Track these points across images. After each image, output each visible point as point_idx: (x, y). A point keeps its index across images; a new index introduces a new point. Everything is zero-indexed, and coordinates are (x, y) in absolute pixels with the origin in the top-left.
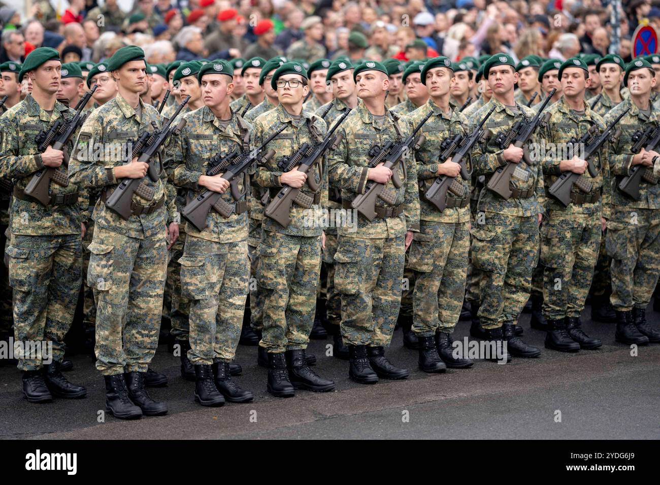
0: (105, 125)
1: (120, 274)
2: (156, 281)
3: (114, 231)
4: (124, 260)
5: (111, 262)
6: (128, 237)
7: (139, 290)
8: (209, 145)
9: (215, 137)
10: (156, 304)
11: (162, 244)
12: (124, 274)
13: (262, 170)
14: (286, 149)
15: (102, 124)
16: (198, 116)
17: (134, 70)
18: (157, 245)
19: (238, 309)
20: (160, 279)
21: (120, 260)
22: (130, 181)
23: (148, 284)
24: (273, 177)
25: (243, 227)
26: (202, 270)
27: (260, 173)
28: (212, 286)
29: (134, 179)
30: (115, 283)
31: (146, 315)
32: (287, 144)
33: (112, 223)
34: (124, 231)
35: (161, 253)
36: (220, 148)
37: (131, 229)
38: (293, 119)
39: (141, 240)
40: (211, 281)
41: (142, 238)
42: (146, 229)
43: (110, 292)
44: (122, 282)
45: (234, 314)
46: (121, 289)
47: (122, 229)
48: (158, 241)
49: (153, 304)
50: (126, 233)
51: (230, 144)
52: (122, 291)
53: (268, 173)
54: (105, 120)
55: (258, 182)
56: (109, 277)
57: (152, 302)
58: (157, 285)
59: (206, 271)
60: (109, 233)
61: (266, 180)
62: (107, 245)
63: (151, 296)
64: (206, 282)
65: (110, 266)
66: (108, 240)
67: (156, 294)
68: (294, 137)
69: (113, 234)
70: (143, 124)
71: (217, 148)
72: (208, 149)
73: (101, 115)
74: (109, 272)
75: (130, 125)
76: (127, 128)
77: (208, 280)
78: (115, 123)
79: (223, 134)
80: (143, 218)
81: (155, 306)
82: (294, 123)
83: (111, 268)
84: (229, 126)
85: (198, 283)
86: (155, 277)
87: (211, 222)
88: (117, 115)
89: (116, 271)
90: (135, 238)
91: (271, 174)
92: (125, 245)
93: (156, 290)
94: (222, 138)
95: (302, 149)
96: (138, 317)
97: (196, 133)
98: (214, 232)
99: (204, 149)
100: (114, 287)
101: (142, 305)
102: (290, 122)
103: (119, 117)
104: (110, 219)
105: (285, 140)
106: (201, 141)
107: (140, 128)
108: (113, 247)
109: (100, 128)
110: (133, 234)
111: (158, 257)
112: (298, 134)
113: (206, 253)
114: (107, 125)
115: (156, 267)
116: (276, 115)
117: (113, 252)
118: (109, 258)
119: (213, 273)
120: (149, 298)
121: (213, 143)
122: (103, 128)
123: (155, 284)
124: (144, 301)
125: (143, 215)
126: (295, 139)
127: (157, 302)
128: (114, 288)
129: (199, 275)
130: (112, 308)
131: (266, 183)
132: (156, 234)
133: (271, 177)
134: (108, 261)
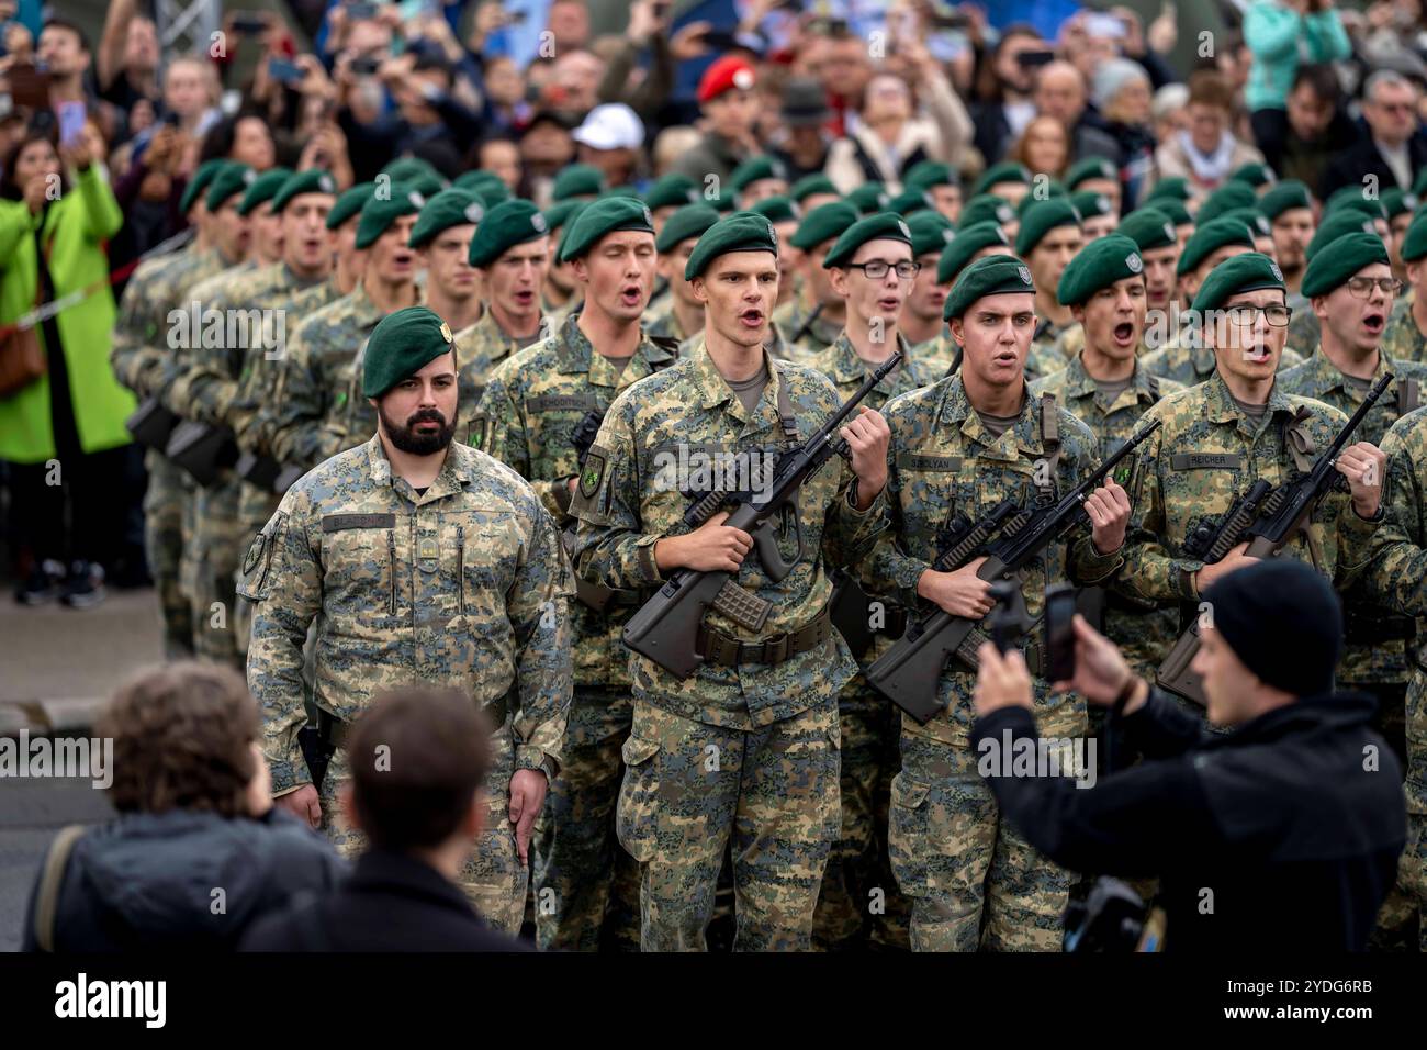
0: (639, 427)
1: (677, 821)
2: (794, 843)
3: (662, 707)
4: (689, 783)
5: (654, 786)
6: (701, 722)
7: (752, 862)
8: (947, 487)
9: (970, 464)
10: (792, 904)
11: (812, 746)
12: (690, 820)
13: (1151, 550)
14: (1216, 496)
15: (632, 424)
16: (932, 404)
17: (737, 277)
18: (794, 748)
19: (1043, 927)
20: (805, 839)
21: (677, 784)
22: (694, 576)
23: (774, 847)
24: (1178, 574)
25: (1060, 707)
26: (922, 819)
27: (1144, 560)
28: (948, 865)
29: (703, 575)
30: (664, 843)
31: (768, 927)
32: (1220, 482)
33: (657, 686)
34: (690, 709)
35: (808, 769)
36: (979, 494)
37: (708, 703)
38: (1243, 416)
39: (746, 733)
40: (944, 852)
41: (747, 727)
42: (757, 705)
43: (652, 866)
44: (685, 841)
45: (1033, 938)
46: (682, 860)
47: (683, 702)
48: (797, 738)
49: (783, 901)
50: (695, 712)
51: (1010, 482)
52: (683, 866)
53: (1166, 561)
54: (640, 414)
55: (1137, 584)
56: (648, 826)
57: (780, 897)
58: (797, 853)
59: (929, 825)
60: (649, 711)
61: (1157, 580)
62: (646, 742)
63: (779, 881)
64: (930, 852)
65: (652, 798)
66: (648, 728)
67: (791, 875)
68: (1244, 464)
69: (658, 713)
70: (752, 424)
71: (971, 493)
72: (946, 497)
73: (633, 402)
74: (649, 813)
75: (716, 428)
76: (704, 434)
77: (938, 849)
78: (668, 424)
79: (989, 455)
80: (749, 676)
81: (788, 908)
82: (1243, 427)
83: (655, 804)
84: (1010, 432)
85: (910, 853)
86: (791, 830)
87: (951, 694)
88: (684, 399)
89: (666, 812)
90: (723, 727)
91: (1171, 565)
92: (692, 743)
93: (793, 867)
94: (987, 467)
95: (1252, 498)
96: (754, 929)
97: (919, 452)
98: (959, 722)
99: (934, 497)
100: (661, 853)
101: (760, 902)
102: (1233, 423)
103: (687, 406)
104: (653, 675)
105: (1215, 472)
106: (929, 477)
107: (743, 435)
108: (656, 748)
109: (629, 437)
110: (717, 717)
111: (794, 777)
112: (1254, 457)
113: (933, 775)
114: (646, 429)
115: (792, 804)
116: (1200, 401)
117: (657, 760)
118: (650, 777)
119: (952, 832)
120: (775, 886)
121: (960, 481)
122: (634, 436)
123: (791, 849)
124: (763, 892)
125: (748, 667)
126: (1245, 471)
127: (793, 898)
128: (662, 856)
129: (913, 831)
130: (659, 908)
131: (1156, 588)
132: (795, 718)
133: (1172, 573)
134: (646, 785)
